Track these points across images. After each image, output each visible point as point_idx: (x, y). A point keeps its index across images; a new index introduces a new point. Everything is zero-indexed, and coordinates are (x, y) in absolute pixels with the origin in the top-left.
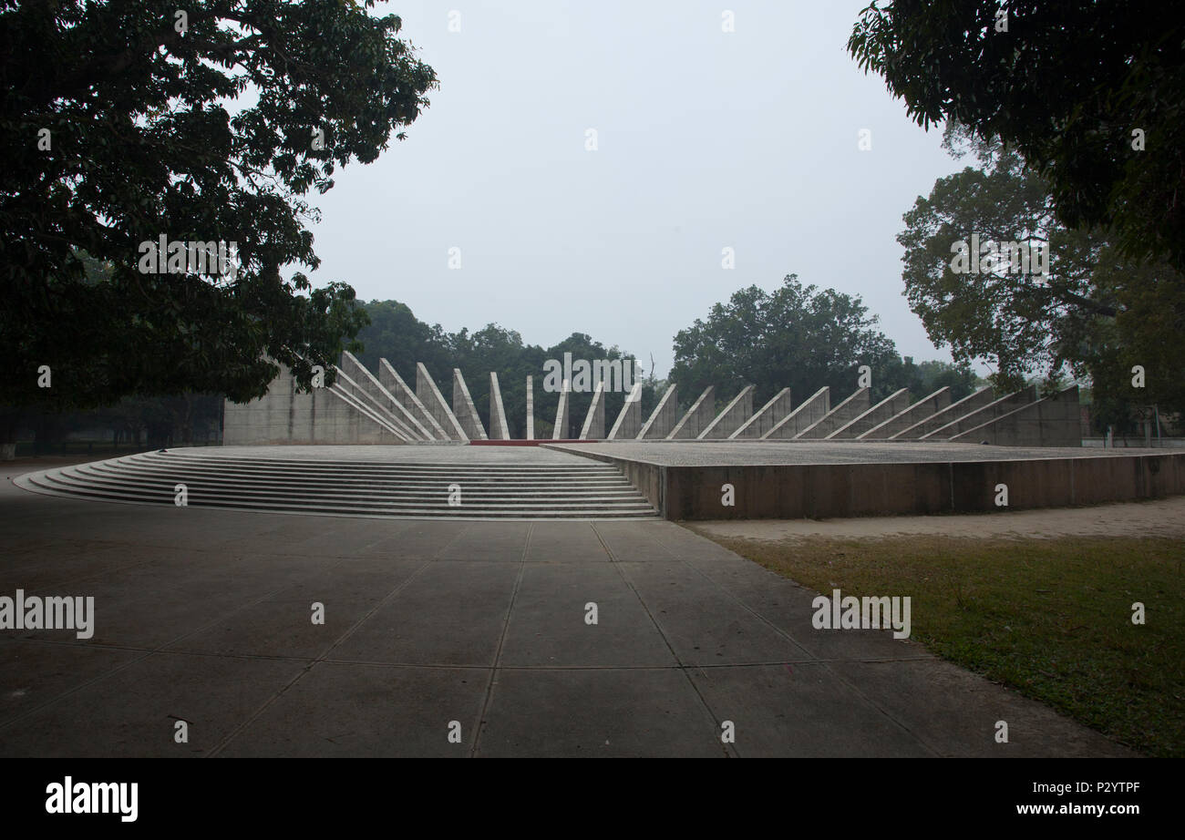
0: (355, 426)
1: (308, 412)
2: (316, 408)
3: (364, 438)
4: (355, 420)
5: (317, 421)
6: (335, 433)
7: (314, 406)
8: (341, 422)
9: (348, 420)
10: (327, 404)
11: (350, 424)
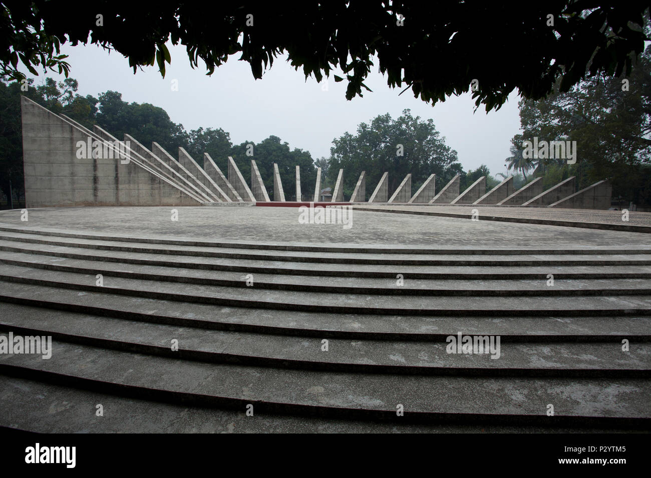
0: (157, 191)
1: (112, 178)
2: (119, 175)
3: (166, 200)
4: (156, 186)
5: (120, 187)
6: (138, 196)
7: (117, 174)
8: (144, 188)
9: (150, 186)
10: (130, 173)
11: (152, 189)
